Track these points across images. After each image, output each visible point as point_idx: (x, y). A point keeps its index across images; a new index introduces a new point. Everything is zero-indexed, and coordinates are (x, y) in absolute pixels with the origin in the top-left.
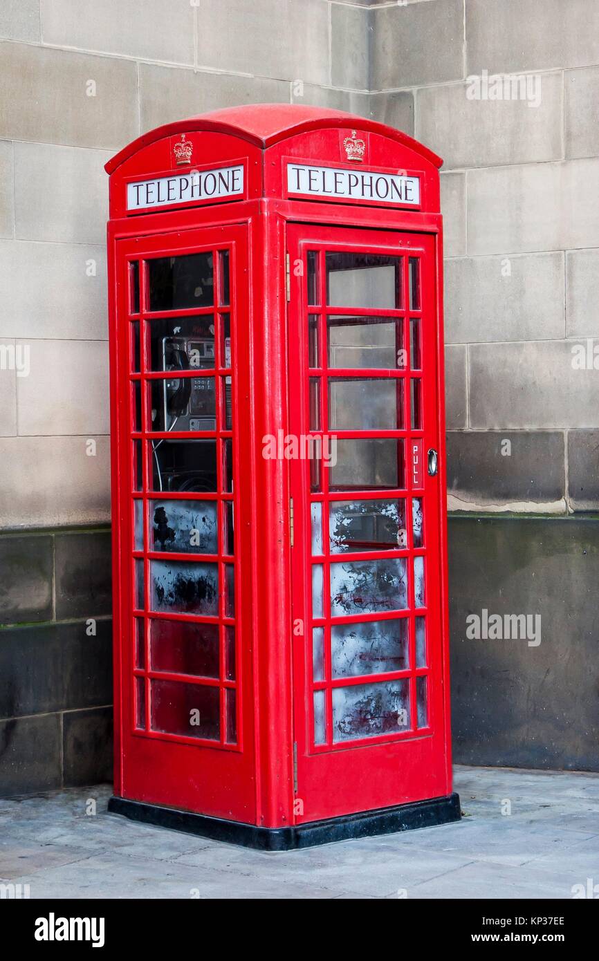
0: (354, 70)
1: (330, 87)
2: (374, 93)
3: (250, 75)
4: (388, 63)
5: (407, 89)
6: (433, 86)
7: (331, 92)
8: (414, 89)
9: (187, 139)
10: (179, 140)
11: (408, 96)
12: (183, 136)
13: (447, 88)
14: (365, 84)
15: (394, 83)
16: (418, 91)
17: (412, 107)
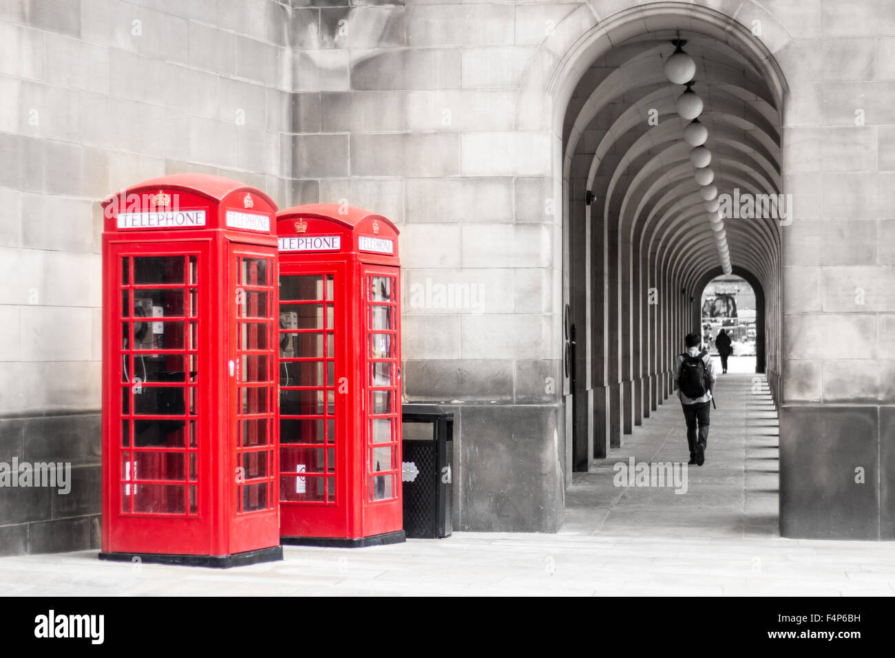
0: (287, 167)
1: (279, 176)
2: (295, 179)
3: (252, 172)
4: (304, 164)
5: (314, 179)
6: (330, 179)
7: (280, 179)
8: (319, 180)
9: (303, 221)
10: (299, 221)
11: (316, 183)
12: (301, 219)
13: (339, 181)
14: (291, 174)
15: (307, 174)
16: (322, 181)
17: (317, 189)
